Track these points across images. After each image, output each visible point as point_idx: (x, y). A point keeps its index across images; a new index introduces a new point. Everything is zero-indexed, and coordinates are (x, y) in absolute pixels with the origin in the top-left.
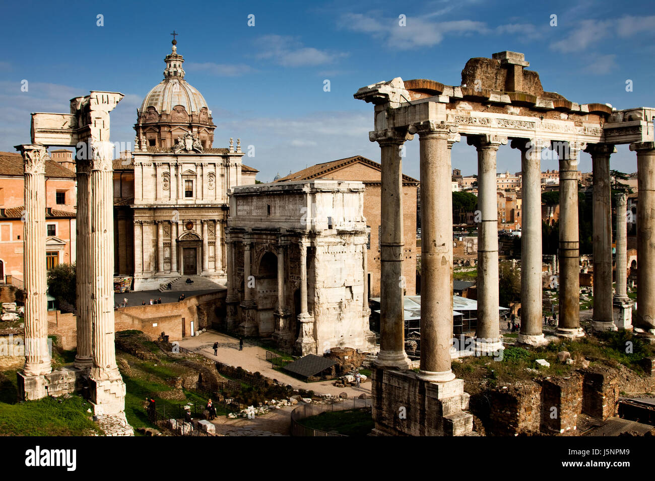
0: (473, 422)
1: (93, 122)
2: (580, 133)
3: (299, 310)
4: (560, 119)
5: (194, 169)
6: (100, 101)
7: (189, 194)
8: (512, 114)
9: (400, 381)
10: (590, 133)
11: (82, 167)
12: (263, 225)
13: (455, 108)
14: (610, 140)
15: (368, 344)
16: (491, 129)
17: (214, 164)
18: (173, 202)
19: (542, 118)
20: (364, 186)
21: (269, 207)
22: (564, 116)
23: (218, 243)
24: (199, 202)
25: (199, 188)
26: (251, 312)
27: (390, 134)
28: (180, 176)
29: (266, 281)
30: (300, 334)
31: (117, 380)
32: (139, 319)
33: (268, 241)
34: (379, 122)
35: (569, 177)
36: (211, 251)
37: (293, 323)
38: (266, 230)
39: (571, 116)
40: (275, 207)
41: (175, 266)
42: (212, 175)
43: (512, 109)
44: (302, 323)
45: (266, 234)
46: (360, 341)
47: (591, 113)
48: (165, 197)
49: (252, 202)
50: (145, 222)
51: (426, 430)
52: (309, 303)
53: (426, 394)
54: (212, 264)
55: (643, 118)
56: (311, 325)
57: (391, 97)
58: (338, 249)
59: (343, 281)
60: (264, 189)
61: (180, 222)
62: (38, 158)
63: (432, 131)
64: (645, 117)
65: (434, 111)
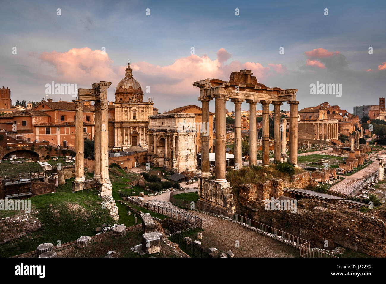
0: (233, 197)
1: (101, 92)
2: (270, 98)
3: (172, 158)
4: (263, 93)
5: (136, 109)
6: (104, 85)
7: (134, 117)
8: (247, 91)
9: (208, 183)
10: (273, 98)
11: (97, 108)
12: (161, 128)
13: (227, 89)
14: (280, 100)
15: (196, 169)
16: (239, 97)
17: (143, 107)
18: (129, 120)
19: (257, 93)
20: (195, 115)
21: (162, 122)
22: (264, 92)
23: (144, 135)
24: (138, 120)
25: (138, 115)
26: (156, 158)
27: (205, 98)
28: (131, 111)
29: (161, 148)
30: (173, 166)
31: (109, 183)
32: (116, 161)
33: (162, 134)
34: (201, 94)
35: (266, 113)
36: (142, 138)
37: (171, 162)
38: (161, 130)
39: (267, 92)
40: (165, 122)
41: (129, 143)
42: (142, 111)
43: (247, 90)
44: (174, 162)
45: (161, 132)
46: (193, 169)
47: (274, 91)
48: (126, 118)
49: (156, 120)
50: (119, 127)
51: (217, 200)
52: (176, 155)
53: (217, 187)
54: (142, 142)
55: (292, 92)
56: (177, 163)
57: (205, 85)
58: (186, 137)
59: (188, 148)
60: (161, 116)
61: (131, 127)
62: (80, 105)
63: (219, 97)
64: (293, 92)
65: (220, 90)
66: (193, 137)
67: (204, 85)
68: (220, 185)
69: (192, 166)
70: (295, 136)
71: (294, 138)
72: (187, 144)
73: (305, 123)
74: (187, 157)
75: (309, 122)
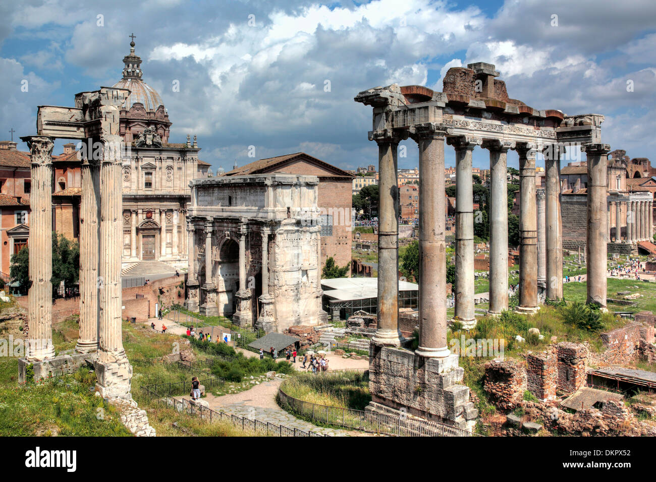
0: (470, 394)
1: (104, 116)
2: (538, 136)
3: (260, 292)
4: (523, 123)
5: (153, 163)
6: (110, 96)
7: (148, 184)
8: (486, 118)
9: (399, 357)
10: (546, 136)
12: (225, 214)
15: (321, 322)
16: (469, 132)
17: (172, 158)
18: (133, 192)
19: (508, 123)
20: (318, 180)
21: (230, 199)
22: (526, 120)
23: (175, 230)
24: (157, 193)
25: (158, 180)
26: (212, 294)
28: (140, 168)
29: (226, 265)
30: (261, 314)
31: (124, 363)
33: (229, 229)
34: (377, 124)
35: (529, 174)
36: (168, 238)
38: (227, 219)
39: (531, 121)
40: (236, 198)
41: (134, 252)
42: (170, 168)
43: (486, 114)
44: (263, 303)
45: (226, 223)
46: (314, 320)
47: (548, 118)
48: (126, 187)
49: (213, 193)
52: (269, 286)
53: (426, 369)
54: (169, 250)
55: (593, 123)
56: (271, 306)
57: (390, 101)
58: (295, 236)
59: (300, 265)
60: (225, 182)
61: (140, 211)
62: (45, 150)
63: (433, 132)
64: (595, 122)
65: (433, 115)
66: (313, 238)
67: (386, 99)
68: (436, 364)
69: (311, 313)
70: (600, 234)
71: (600, 240)
72: (298, 254)
73: (575, 200)
74: (297, 287)
75: (583, 197)
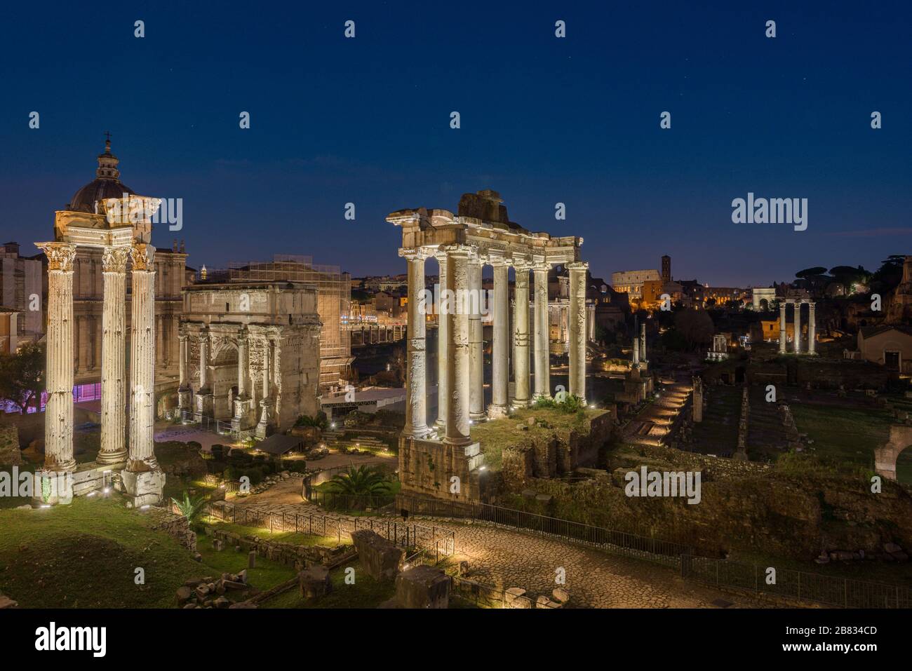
21: (228, 304)
29: (222, 371)
40: (235, 305)
49: (208, 300)
53: (454, 456)
55: (574, 244)
58: (297, 341)
72: (299, 359)
74: (298, 391)
